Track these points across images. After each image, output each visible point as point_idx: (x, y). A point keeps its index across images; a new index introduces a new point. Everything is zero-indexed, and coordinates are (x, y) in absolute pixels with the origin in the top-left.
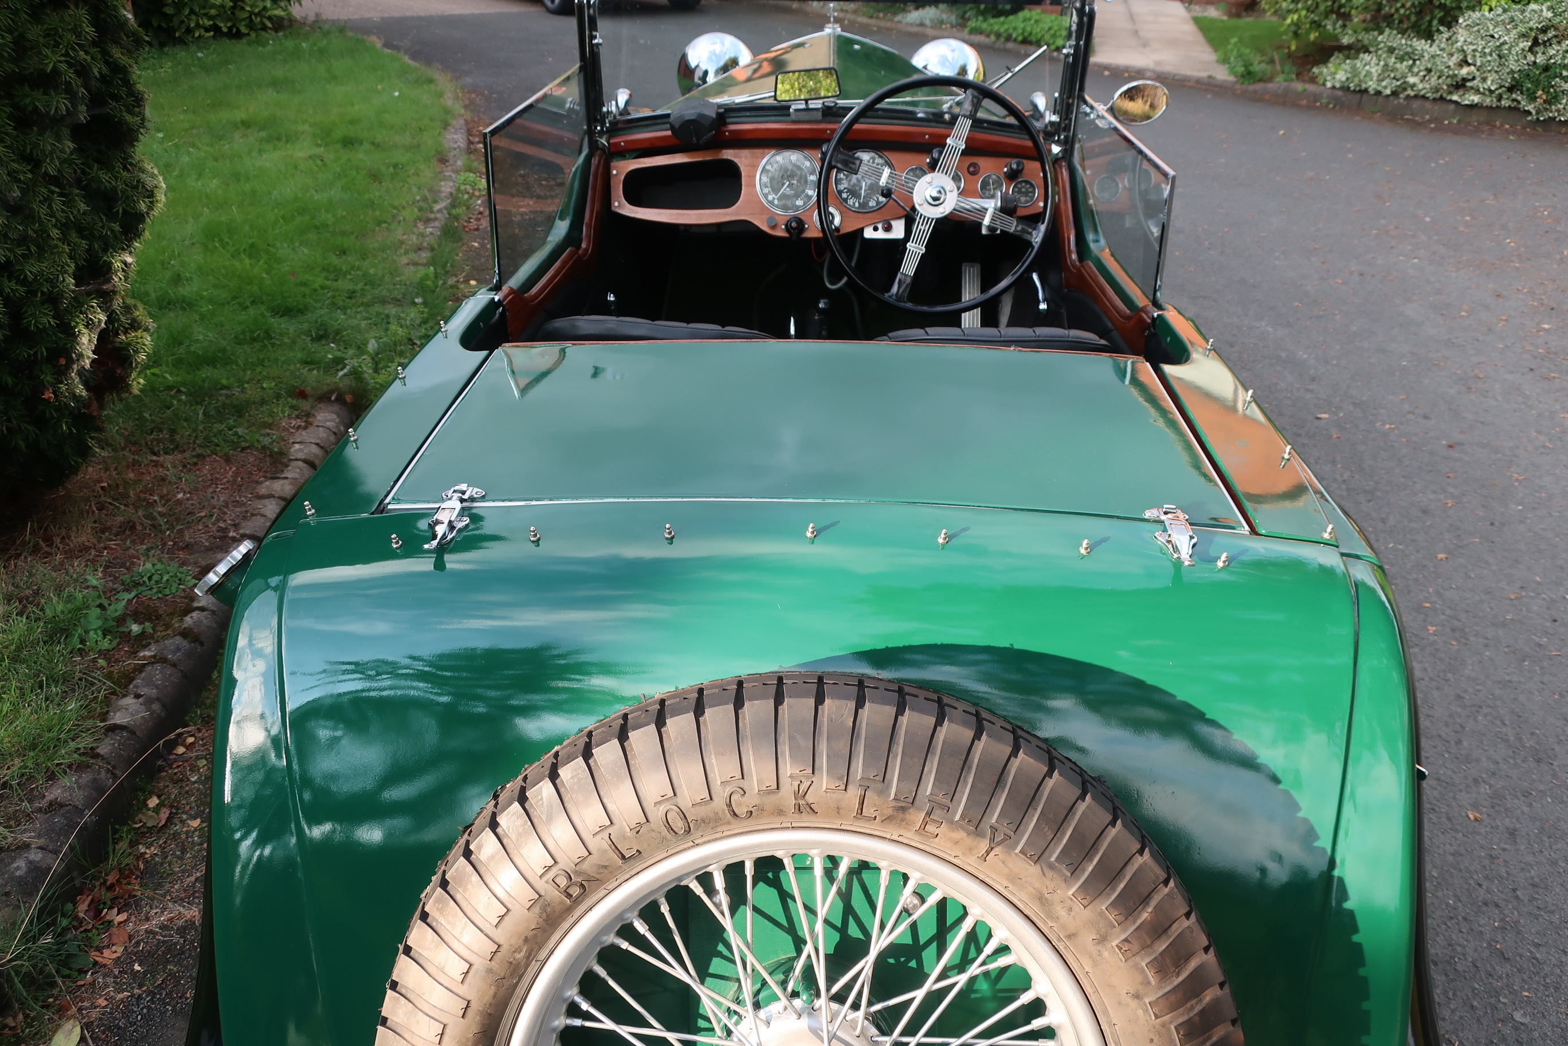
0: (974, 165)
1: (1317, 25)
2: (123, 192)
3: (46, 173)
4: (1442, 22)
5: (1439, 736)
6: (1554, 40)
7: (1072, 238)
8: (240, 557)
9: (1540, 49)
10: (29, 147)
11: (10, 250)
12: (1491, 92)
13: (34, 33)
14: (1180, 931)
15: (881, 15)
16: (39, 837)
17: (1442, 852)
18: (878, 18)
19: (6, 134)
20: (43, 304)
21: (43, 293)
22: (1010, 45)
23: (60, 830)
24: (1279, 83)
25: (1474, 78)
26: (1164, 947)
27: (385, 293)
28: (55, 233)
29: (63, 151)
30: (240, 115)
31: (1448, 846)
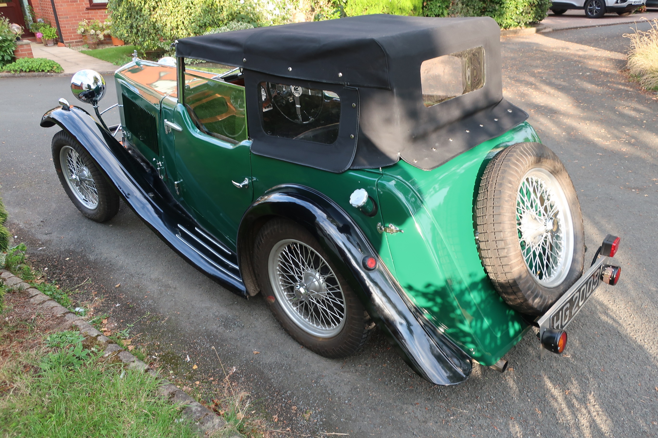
22: (27, 74)
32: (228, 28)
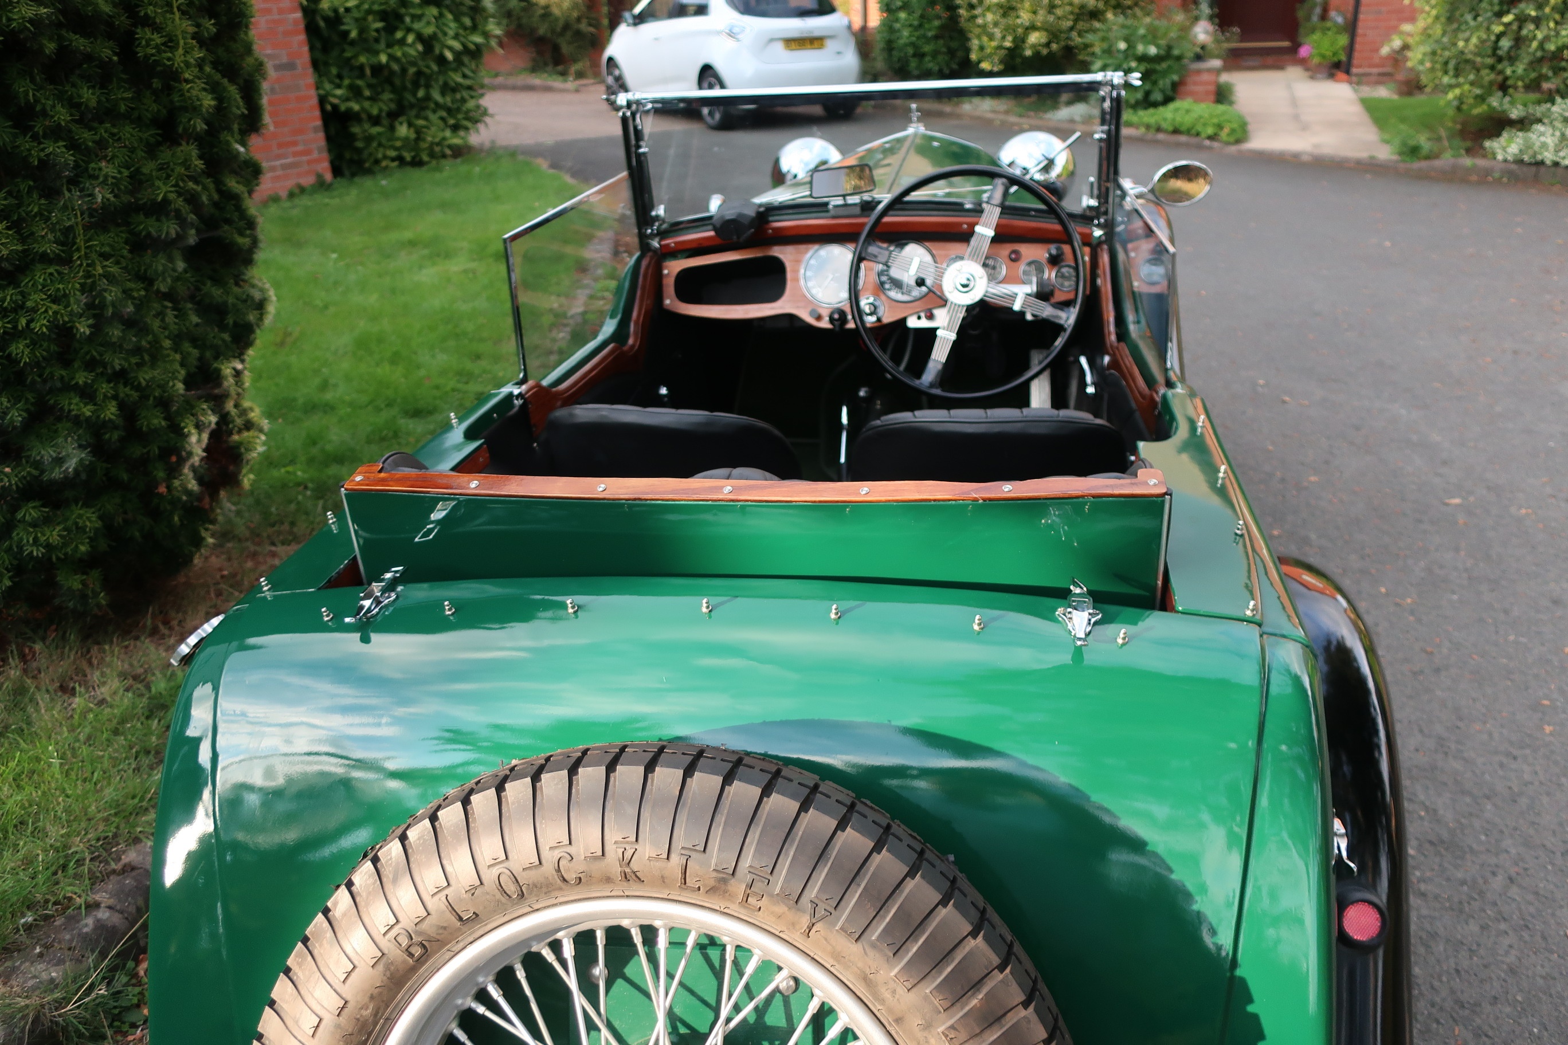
0: (1015, 252)
1: (1481, 99)
2: (234, 305)
3: (158, 291)
5: (1544, 846)
7: (1112, 319)
8: (210, 630)
10: (143, 268)
11: (126, 360)
13: (149, 167)
14: (1015, 1020)
16: (110, 897)
17: (1530, 973)
19: (122, 257)
20: (156, 407)
21: (155, 397)
22: (1161, 136)
23: (129, 891)
24: (1447, 159)
26: (995, 1037)
28: (167, 343)
29: (174, 270)
30: (408, 235)
31: (1539, 968)
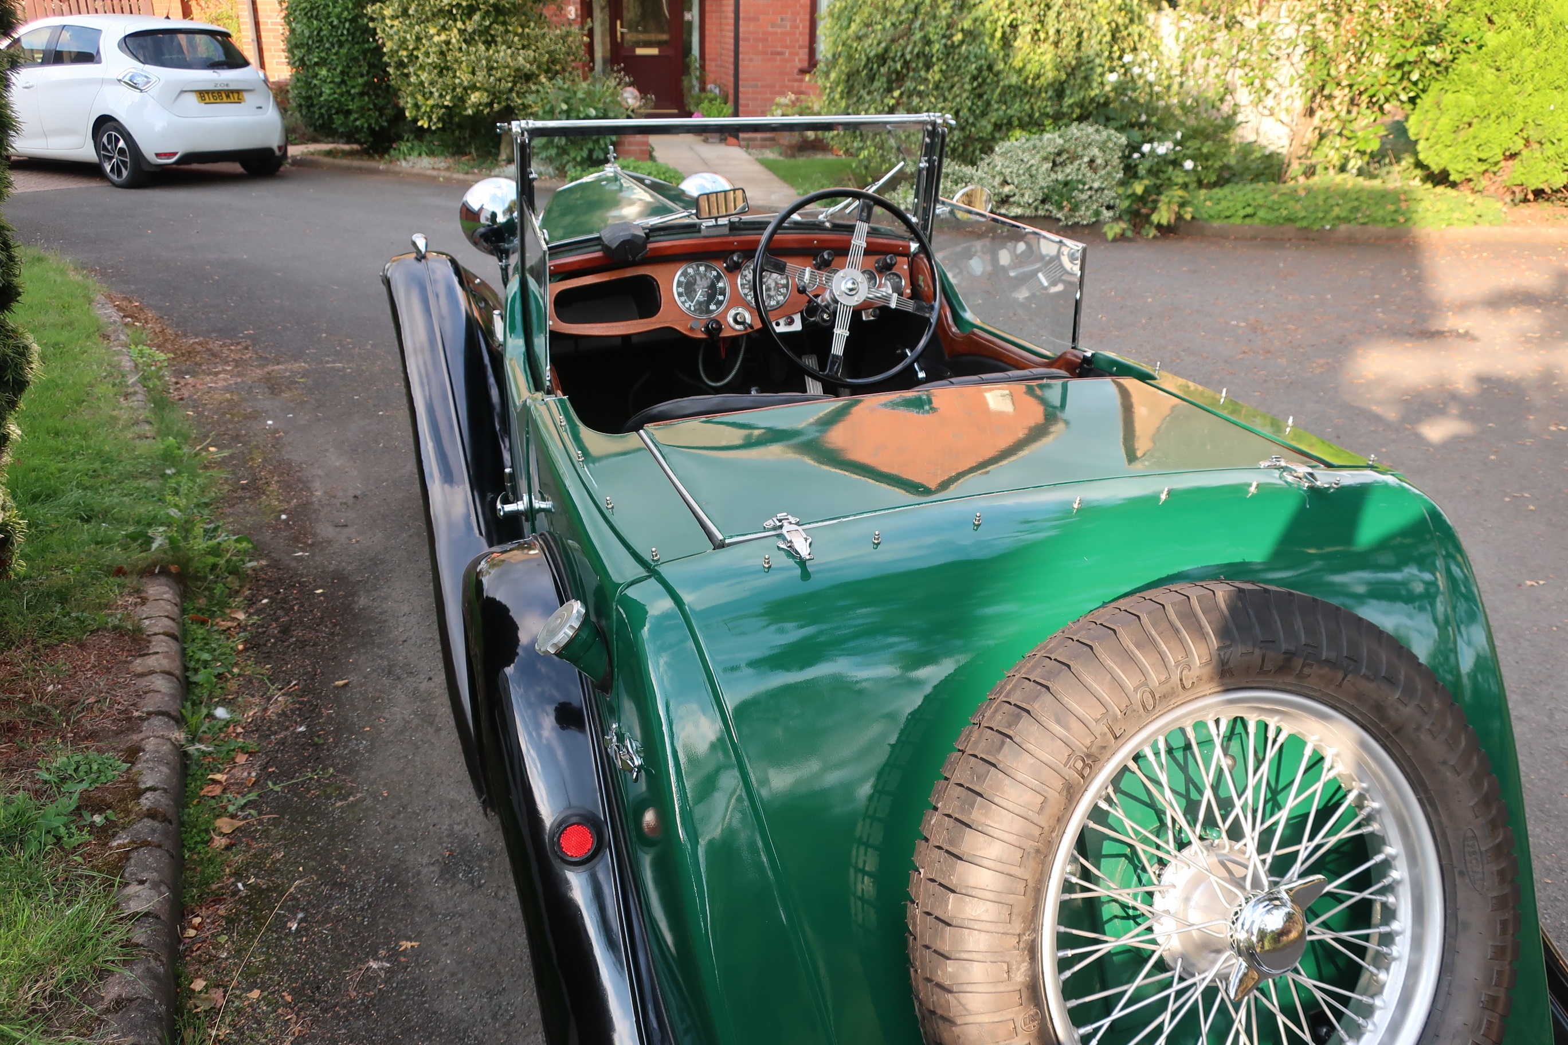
4: (982, 151)
6: (1068, 162)
7: (948, 314)
9: (1059, 169)
12: (1030, 205)
15: (476, 171)
16: (124, 1035)
18: (474, 173)
23: (143, 1023)
25: (1014, 195)
27: (129, 468)
32: (1060, 136)
